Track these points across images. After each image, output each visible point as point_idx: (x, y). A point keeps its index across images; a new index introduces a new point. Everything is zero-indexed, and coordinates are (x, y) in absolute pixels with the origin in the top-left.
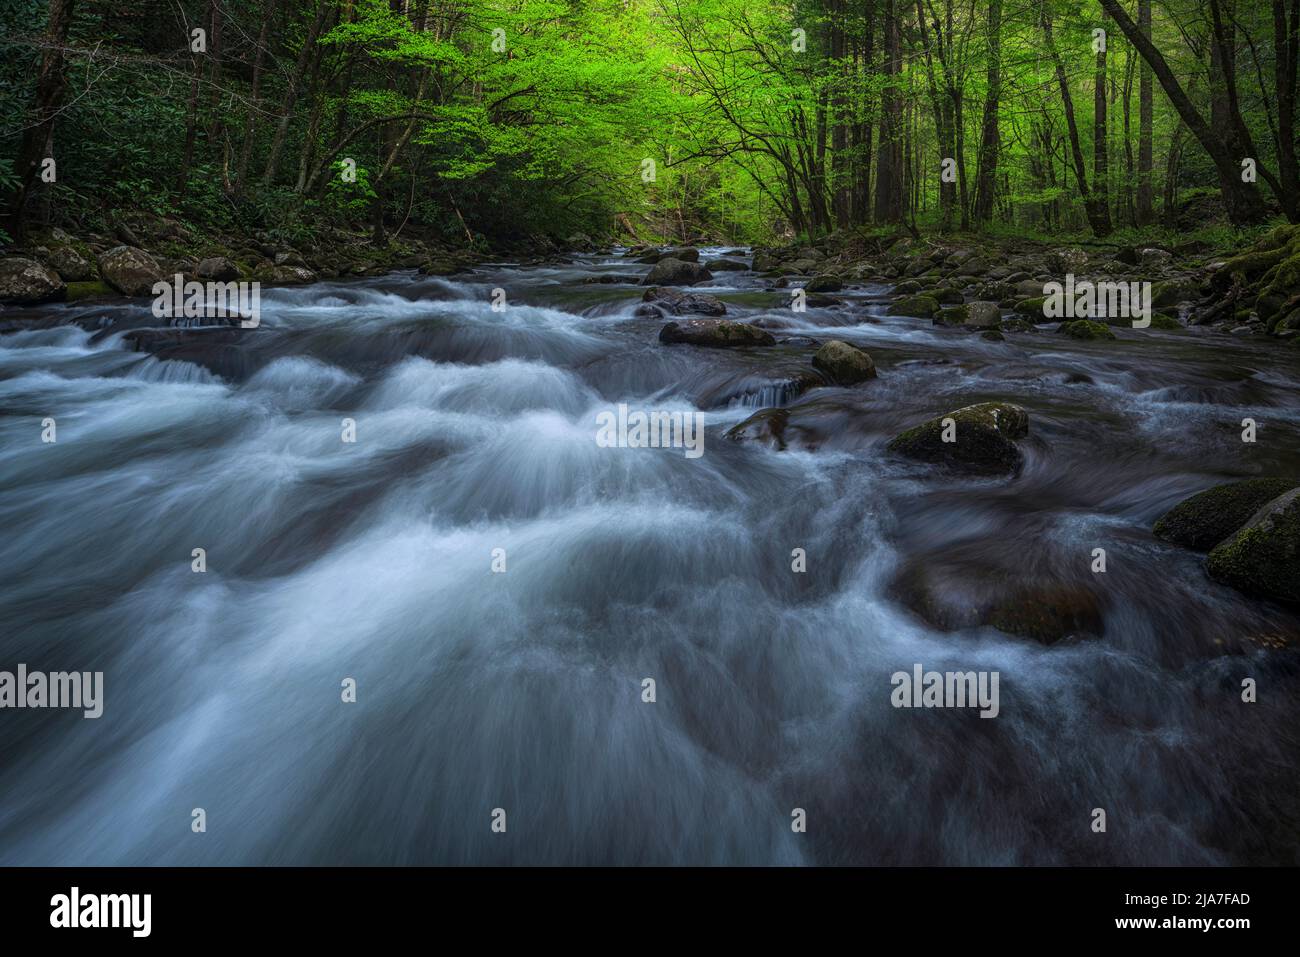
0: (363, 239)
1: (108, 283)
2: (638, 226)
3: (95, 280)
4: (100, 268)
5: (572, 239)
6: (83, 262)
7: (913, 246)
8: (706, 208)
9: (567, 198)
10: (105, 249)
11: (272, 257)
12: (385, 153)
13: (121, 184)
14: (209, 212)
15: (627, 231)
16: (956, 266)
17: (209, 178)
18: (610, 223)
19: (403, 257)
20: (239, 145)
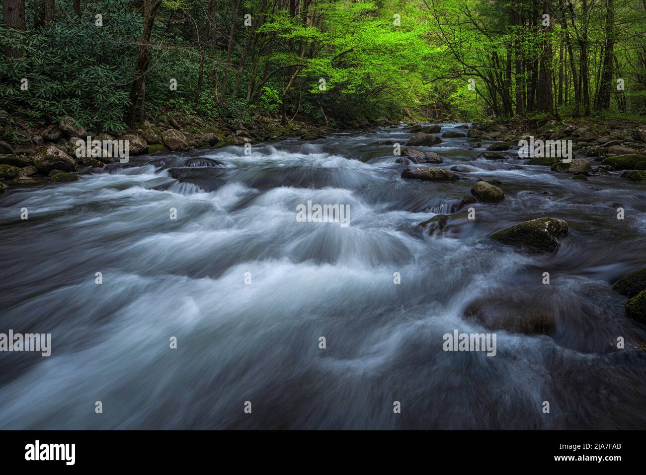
0: (276, 122)
1: (165, 145)
2: (413, 112)
3: (160, 144)
4: (162, 138)
5: (379, 120)
6: (156, 136)
7: (556, 125)
8: (449, 103)
9: (375, 100)
10: (165, 130)
11: (235, 131)
12: (288, 81)
13: (172, 101)
14: (209, 112)
15: (407, 115)
16: (579, 136)
17: (209, 96)
18: (399, 112)
19: (295, 131)
20: (223, 80)
